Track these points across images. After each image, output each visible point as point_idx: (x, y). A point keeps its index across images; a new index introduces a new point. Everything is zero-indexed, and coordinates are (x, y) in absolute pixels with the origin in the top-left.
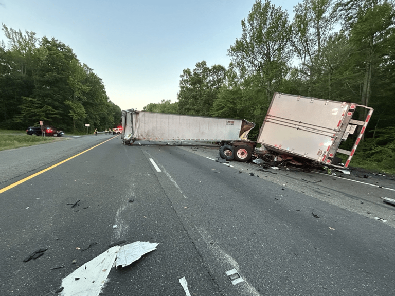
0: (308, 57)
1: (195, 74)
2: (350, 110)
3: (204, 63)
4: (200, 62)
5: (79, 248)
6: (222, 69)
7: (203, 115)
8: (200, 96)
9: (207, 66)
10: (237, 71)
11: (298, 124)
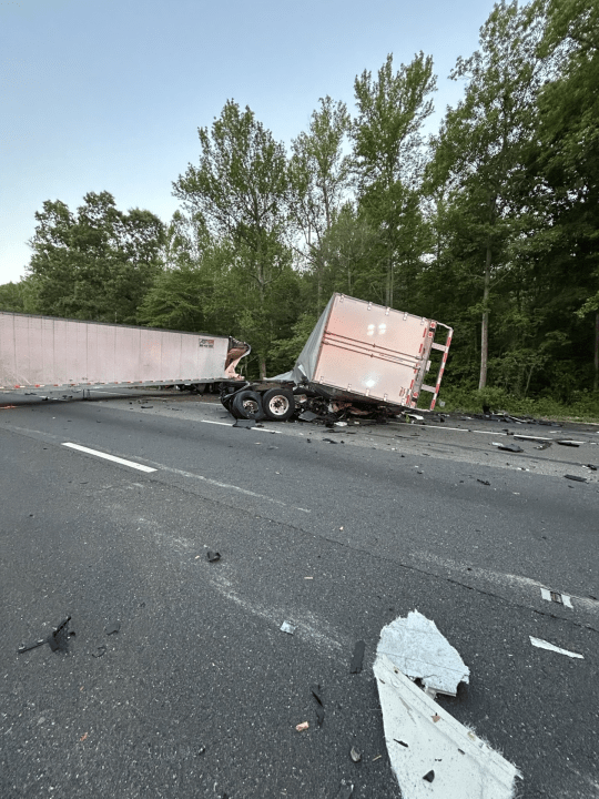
0: (314, 235)
1: (84, 219)
2: (431, 330)
3: (106, 199)
4: (98, 193)
5: (305, 725)
6: (156, 221)
7: (120, 322)
8: (107, 276)
9: (117, 208)
10: (190, 232)
11: (371, 348)
